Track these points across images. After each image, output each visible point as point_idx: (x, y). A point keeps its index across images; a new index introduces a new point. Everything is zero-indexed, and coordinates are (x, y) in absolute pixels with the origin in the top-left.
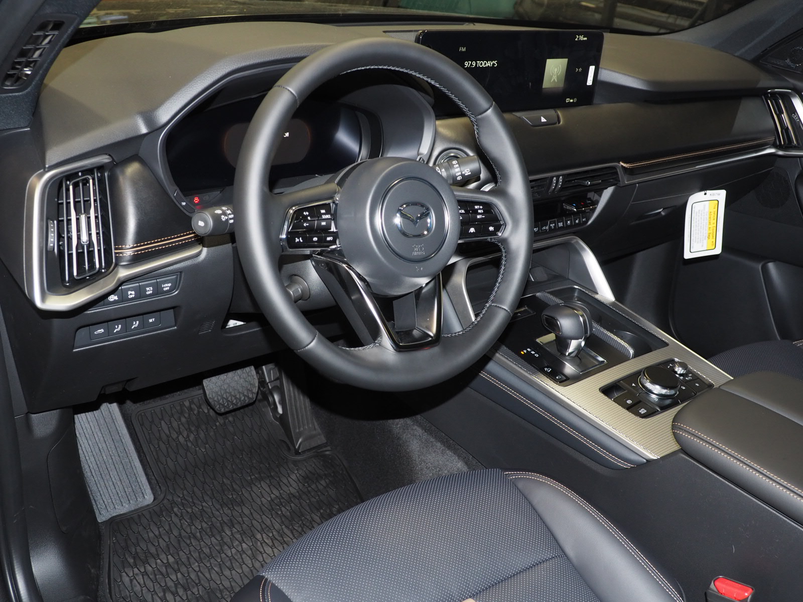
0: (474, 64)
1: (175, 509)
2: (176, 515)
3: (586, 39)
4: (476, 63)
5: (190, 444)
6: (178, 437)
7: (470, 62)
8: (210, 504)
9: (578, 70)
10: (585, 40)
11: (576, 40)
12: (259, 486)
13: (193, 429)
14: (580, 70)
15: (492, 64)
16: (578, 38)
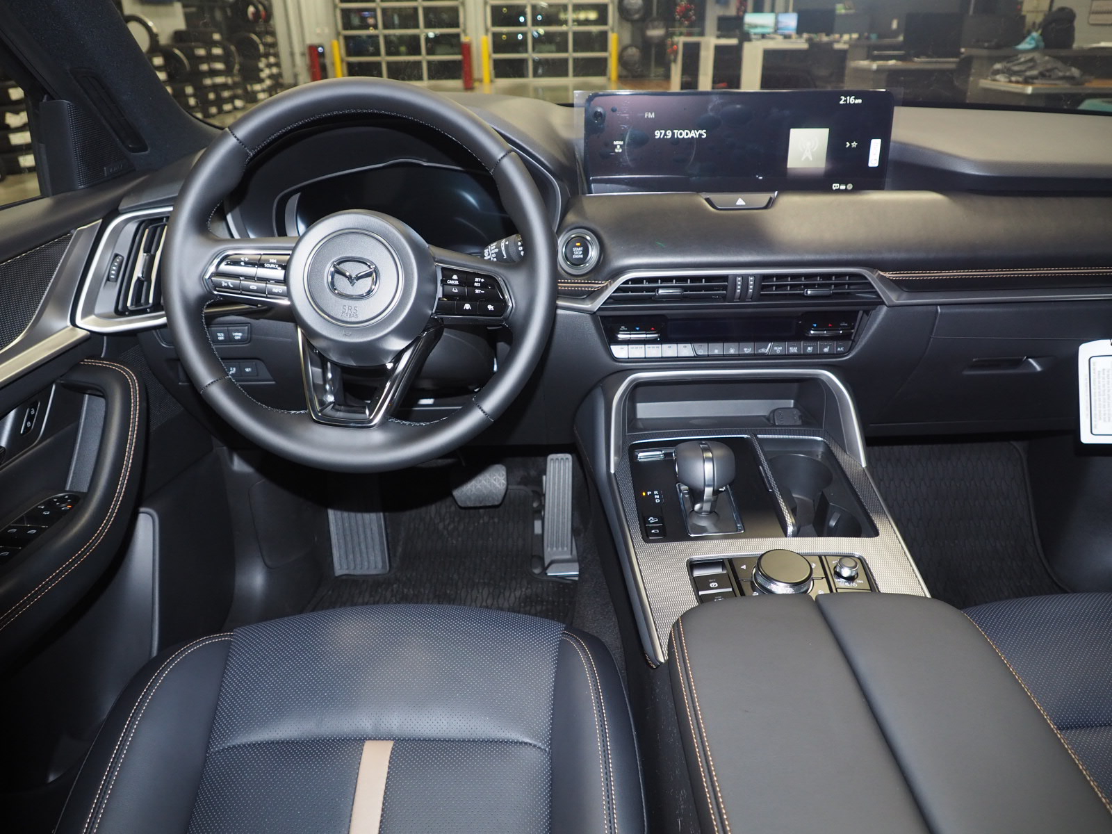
0: (669, 134)
1: (395, 586)
2: (392, 591)
3: (859, 101)
4: (673, 134)
5: (445, 533)
6: (438, 523)
7: (663, 132)
8: (427, 592)
9: (851, 146)
10: (858, 104)
11: (841, 102)
12: (480, 591)
13: (456, 519)
14: (854, 144)
15: (697, 134)
16: (846, 101)
